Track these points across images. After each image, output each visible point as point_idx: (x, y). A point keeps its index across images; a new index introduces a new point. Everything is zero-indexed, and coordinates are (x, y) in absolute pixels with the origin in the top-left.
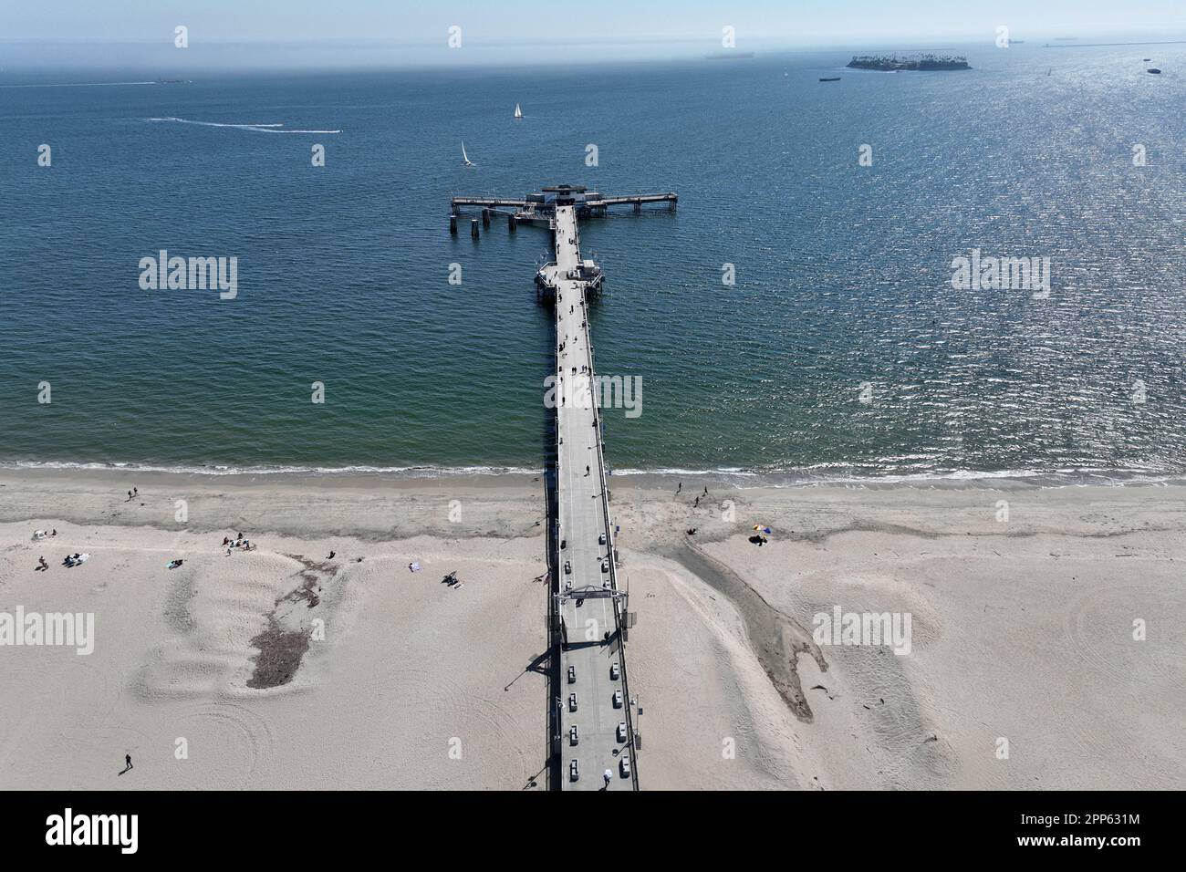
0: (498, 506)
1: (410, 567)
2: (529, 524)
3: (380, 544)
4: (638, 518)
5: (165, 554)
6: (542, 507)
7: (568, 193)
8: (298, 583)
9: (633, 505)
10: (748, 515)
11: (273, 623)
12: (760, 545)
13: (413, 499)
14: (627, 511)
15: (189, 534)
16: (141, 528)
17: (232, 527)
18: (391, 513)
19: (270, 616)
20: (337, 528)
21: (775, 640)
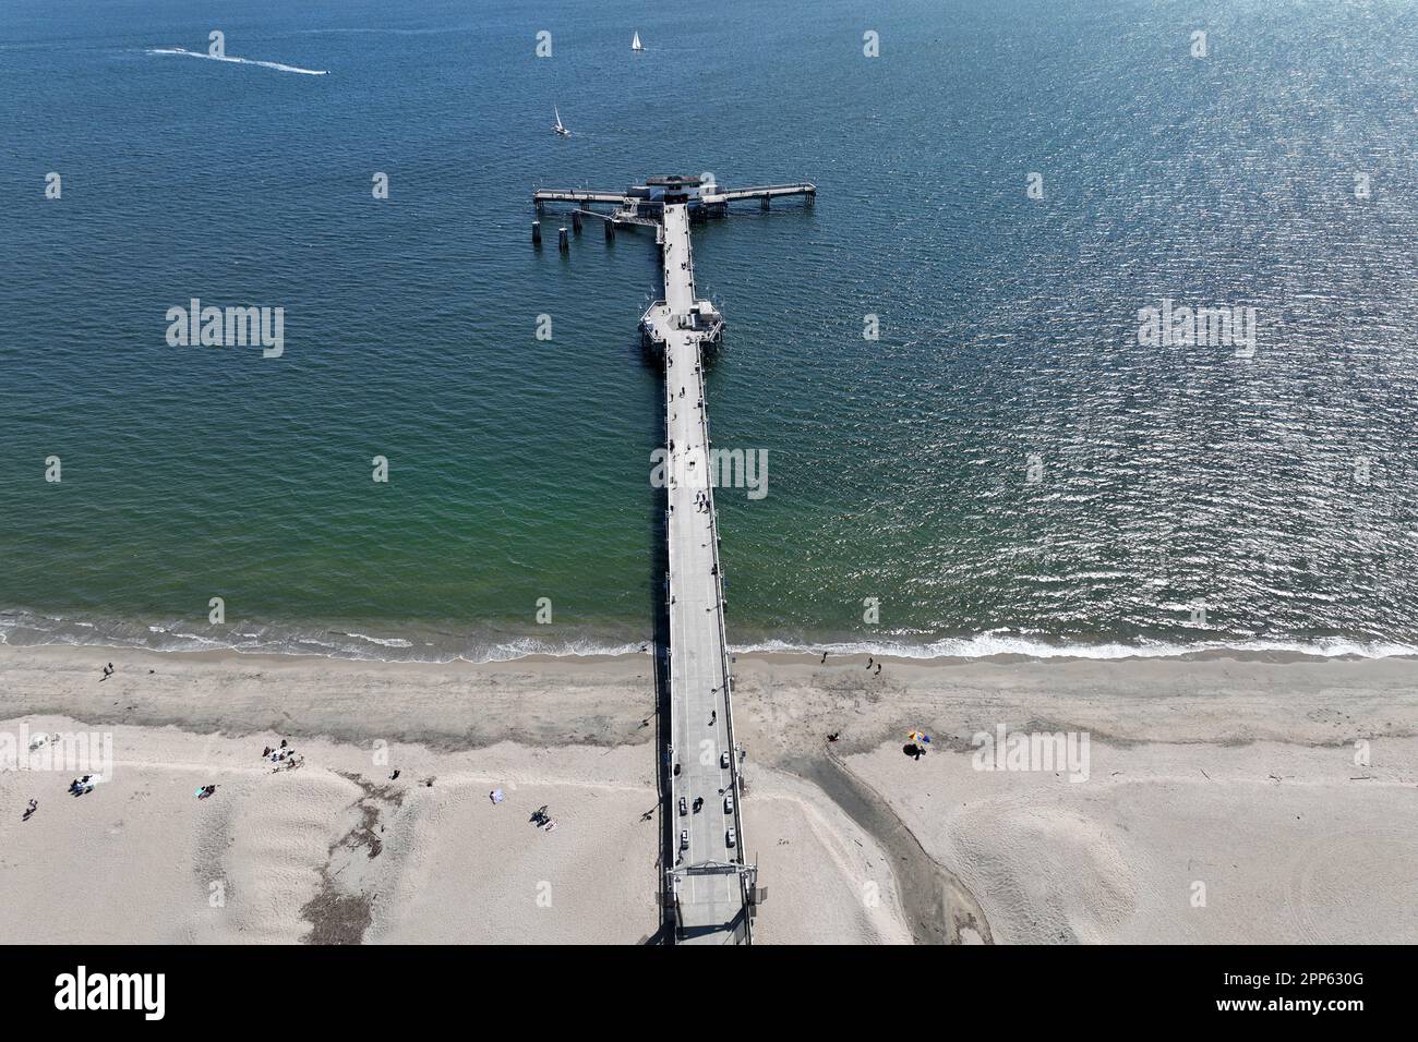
0: (596, 694)
1: (491, 797)
2: (636, 723)
3: (454, 754)
4: (768, 715)
5: (193, 774)
6: (650, 695)
7: (679, 187)
8: (356, 819)
9: (762, 692)
10: (902, 709)
11: (328, 883)
12: (917, 759)
13: (493, 682)
14: (753, 703)
15: (222, 739)
16: (162, 729)
17: (274, 727)
18: (467, 706)
19: (323, 870)
20: (401, 729)
21: (933, 910)
